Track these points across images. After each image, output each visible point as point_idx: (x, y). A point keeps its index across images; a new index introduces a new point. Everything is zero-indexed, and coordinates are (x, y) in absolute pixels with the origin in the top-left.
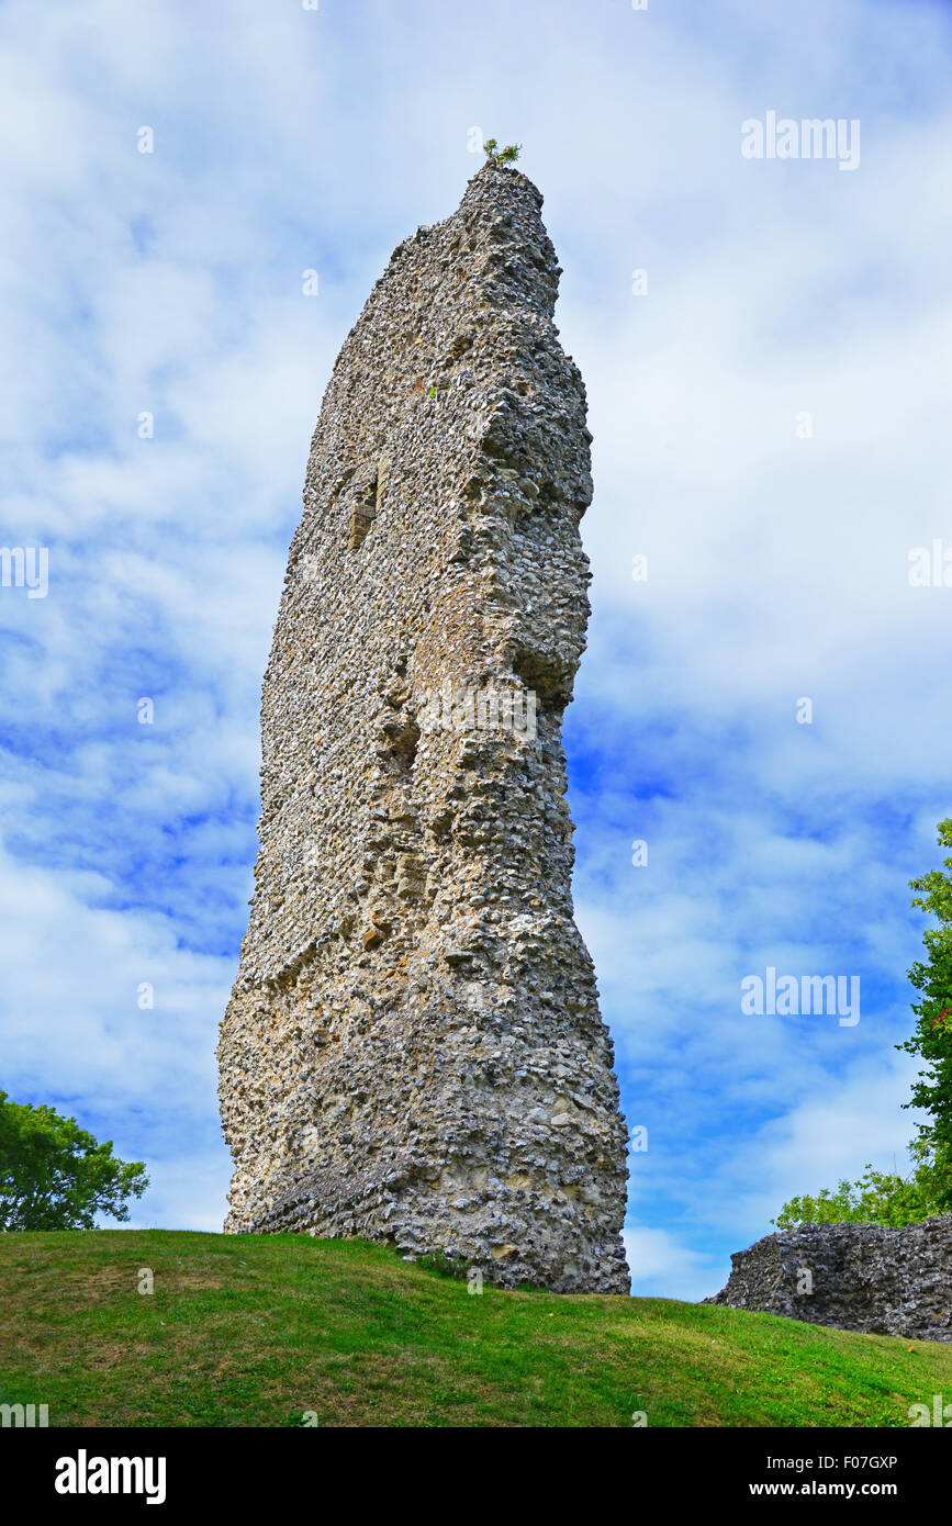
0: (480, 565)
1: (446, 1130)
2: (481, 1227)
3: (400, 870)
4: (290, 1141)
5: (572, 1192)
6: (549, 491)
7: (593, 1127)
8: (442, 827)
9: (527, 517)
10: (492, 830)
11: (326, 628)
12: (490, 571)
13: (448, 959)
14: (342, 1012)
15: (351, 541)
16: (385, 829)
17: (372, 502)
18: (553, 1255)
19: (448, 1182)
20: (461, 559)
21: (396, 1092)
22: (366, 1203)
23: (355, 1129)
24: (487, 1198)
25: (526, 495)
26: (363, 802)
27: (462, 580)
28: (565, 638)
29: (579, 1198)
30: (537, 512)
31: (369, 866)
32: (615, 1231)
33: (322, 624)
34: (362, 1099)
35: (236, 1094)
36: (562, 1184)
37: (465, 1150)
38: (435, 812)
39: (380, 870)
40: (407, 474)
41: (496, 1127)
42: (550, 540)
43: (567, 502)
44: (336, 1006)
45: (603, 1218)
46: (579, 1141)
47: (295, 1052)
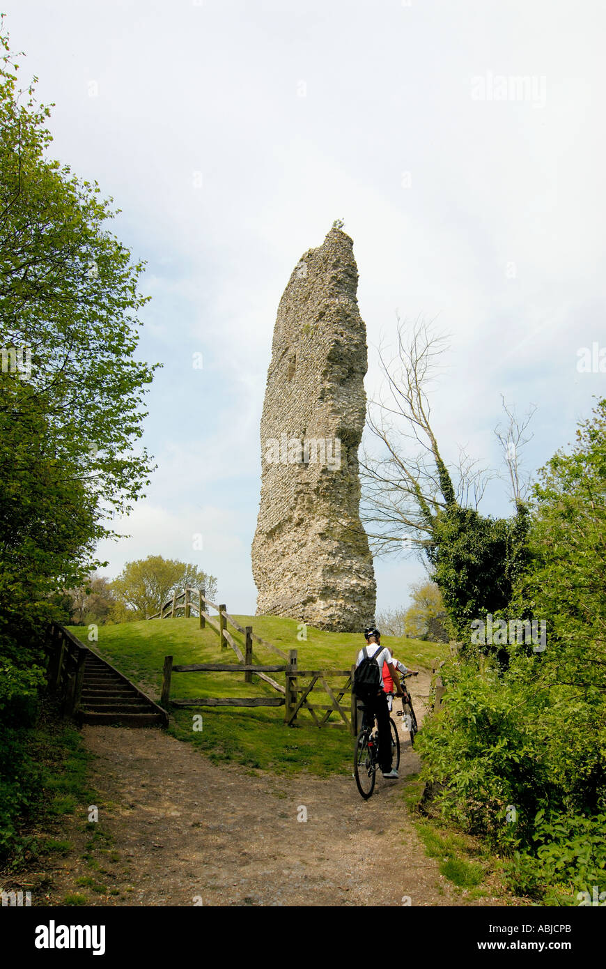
0: (328, 400)
1: (318, 586)
2: (328, 614)
3: (306, 501)
4: (275, 586)
5: (358, 603)
6: (351, 371)
7: (365, 584)
8: (316, 491)
9: (344, 379)
10: (331, 493)
11: (281, 409)
12: (331, 402)
13: (319, 534)
14: (289, 545)
15: (288, 378)
16: (301, 487)
17: (294, 362)
18: (351, 622)
19: (319, 601)
20: (321, 398)
21: (305, 573)
22: (296, 607)
23: (294, 583)
24: (331, 606)
25: (343, 374)
26: (294, 476)
27: (322, 406)
28: (357, 423)
29: (360, 605)
30: (348, 377)
31: (296, 499)
32: (372, 615)
33: (280, 407)
34: (295, 574)
35: (258, 569)
36: (354, 601)
37: (324, 592)
38: (314, 486)
39: (299, 501)
40: (305, 359)
41: (333, 585)
42: (353, 387)
43: (358, 372)
44: (287, 544)
45: (368, 611)
46: (360, 588)
47: (276, 558)
